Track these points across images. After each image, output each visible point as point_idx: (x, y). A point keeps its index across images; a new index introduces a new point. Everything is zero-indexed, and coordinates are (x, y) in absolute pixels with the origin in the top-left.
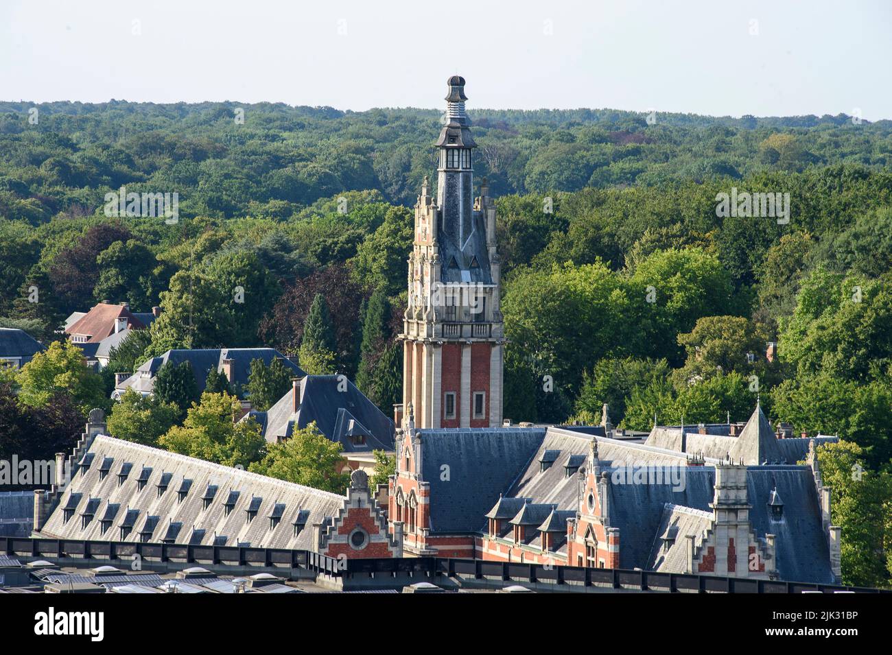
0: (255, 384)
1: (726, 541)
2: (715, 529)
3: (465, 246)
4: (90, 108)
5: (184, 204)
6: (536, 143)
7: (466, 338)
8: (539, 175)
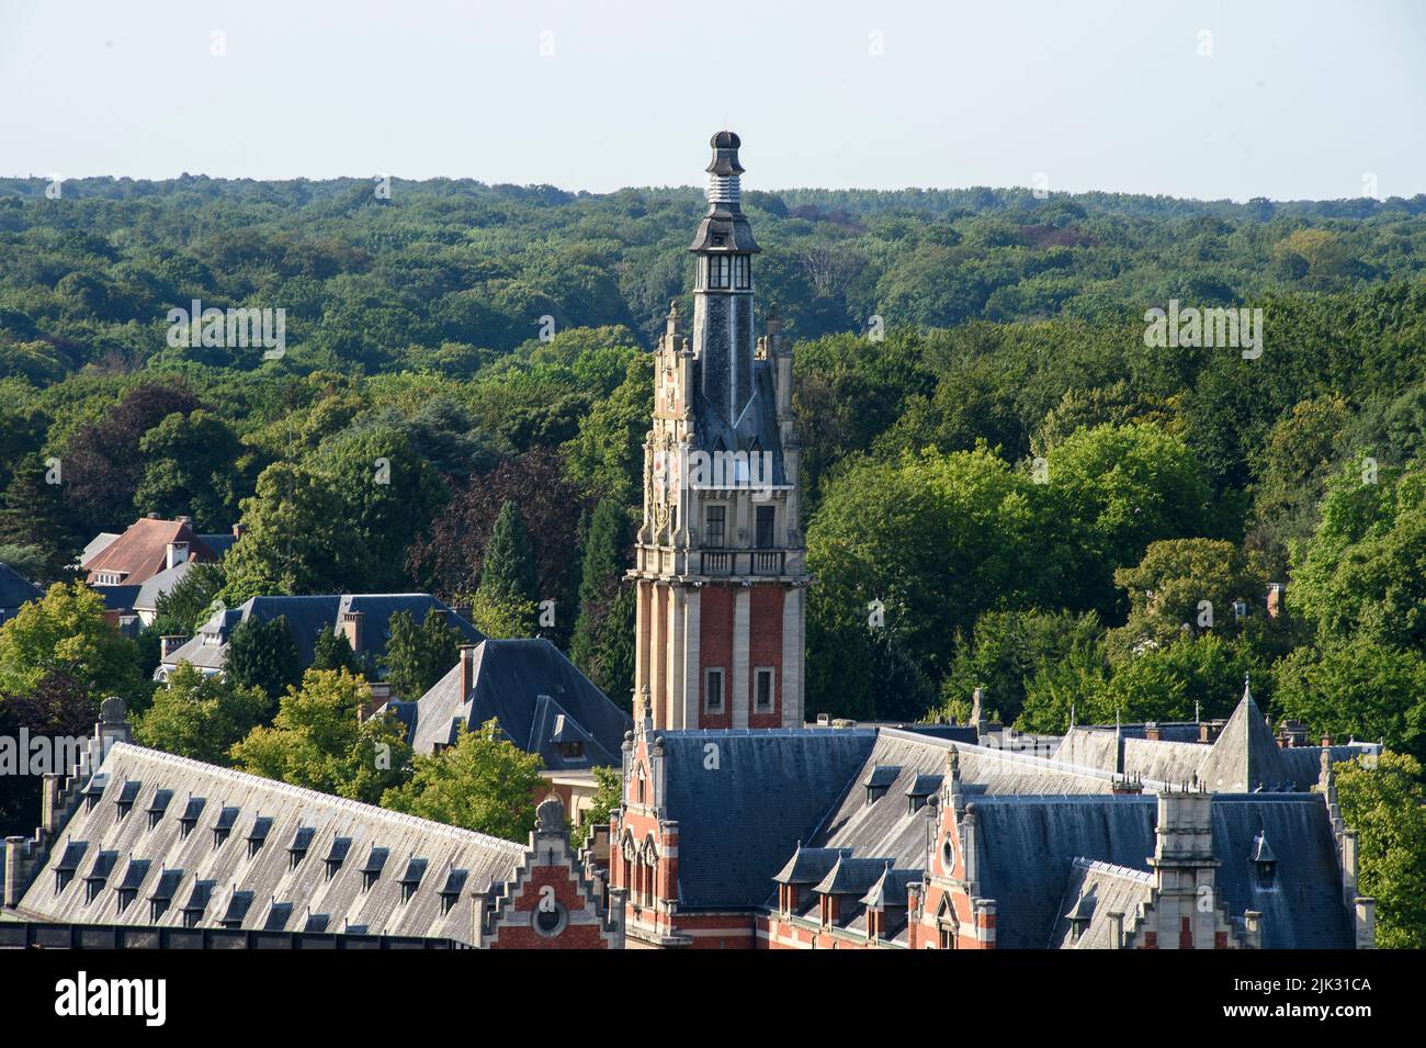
0: (398, 654)
1: (1177, 922)
2: (1158, 902)
3: (740, 420)
4: (145, 187)
5: (297, 349)
6: (895, 246)
7: (741, 576)
8: (899, 299)
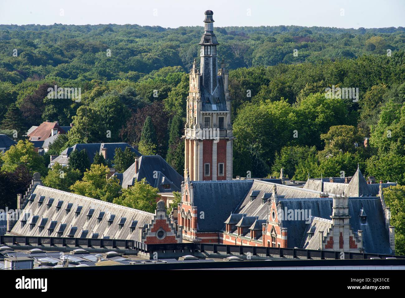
0: (117, 160)
1: (338, 234)
2: (333, 228)
3: (214, 93)
4: (44, 27)
5: (88, 74)
6: (257, 42)
8: (259, 58)
